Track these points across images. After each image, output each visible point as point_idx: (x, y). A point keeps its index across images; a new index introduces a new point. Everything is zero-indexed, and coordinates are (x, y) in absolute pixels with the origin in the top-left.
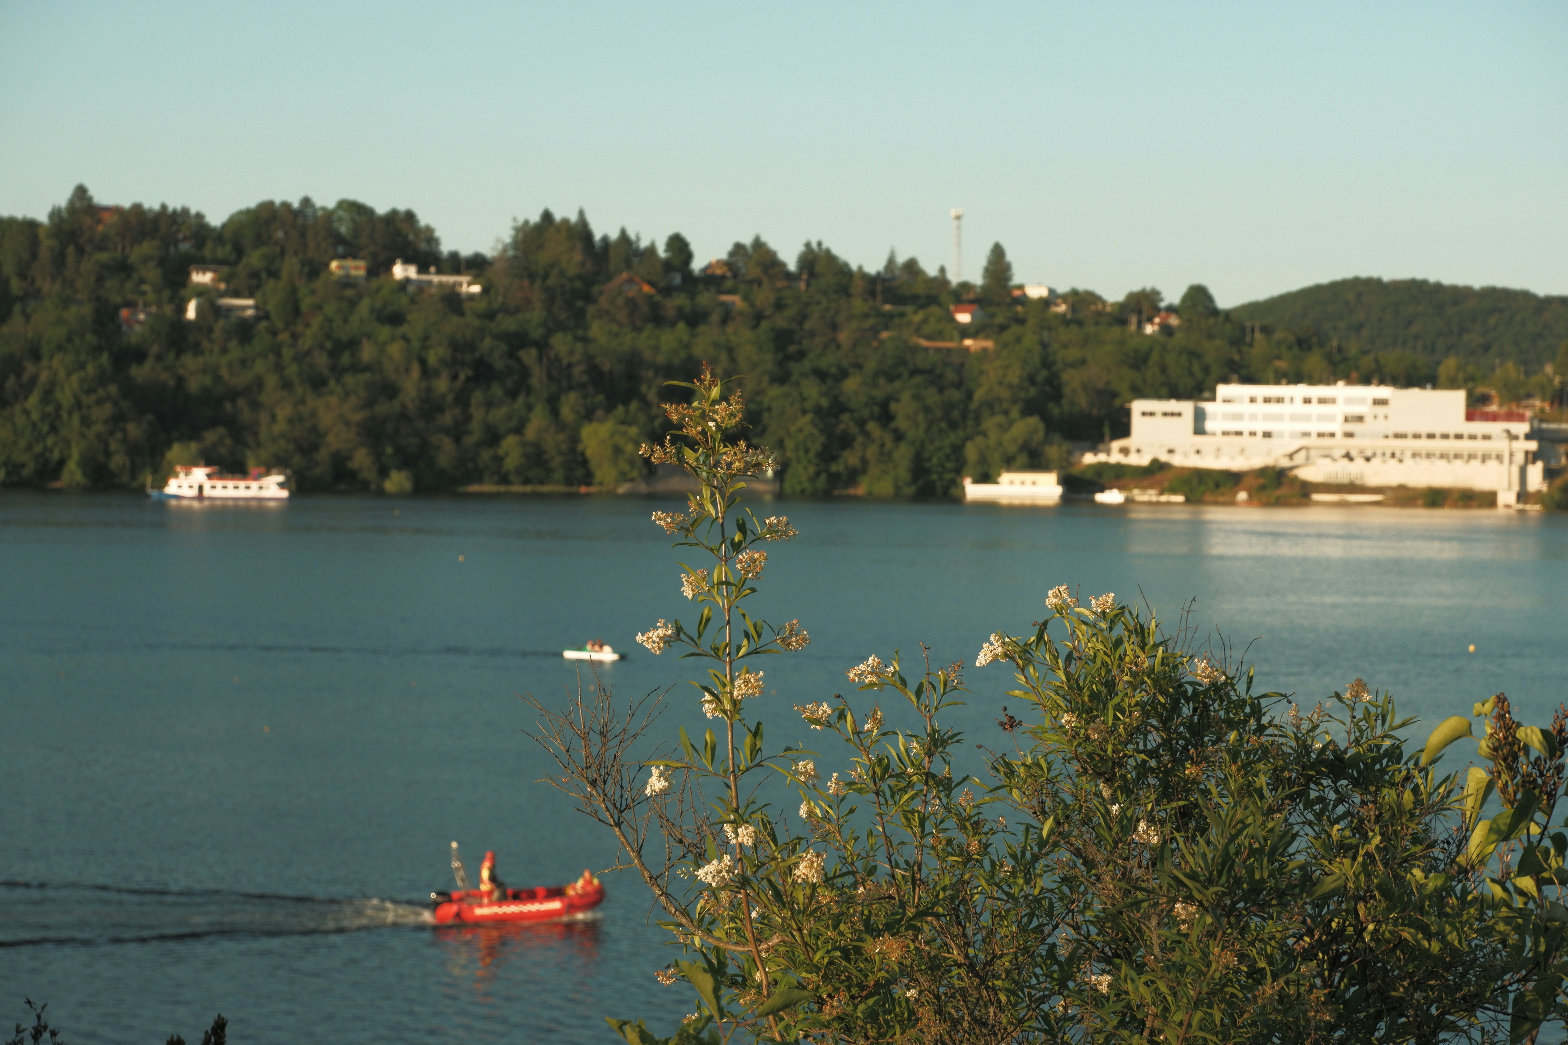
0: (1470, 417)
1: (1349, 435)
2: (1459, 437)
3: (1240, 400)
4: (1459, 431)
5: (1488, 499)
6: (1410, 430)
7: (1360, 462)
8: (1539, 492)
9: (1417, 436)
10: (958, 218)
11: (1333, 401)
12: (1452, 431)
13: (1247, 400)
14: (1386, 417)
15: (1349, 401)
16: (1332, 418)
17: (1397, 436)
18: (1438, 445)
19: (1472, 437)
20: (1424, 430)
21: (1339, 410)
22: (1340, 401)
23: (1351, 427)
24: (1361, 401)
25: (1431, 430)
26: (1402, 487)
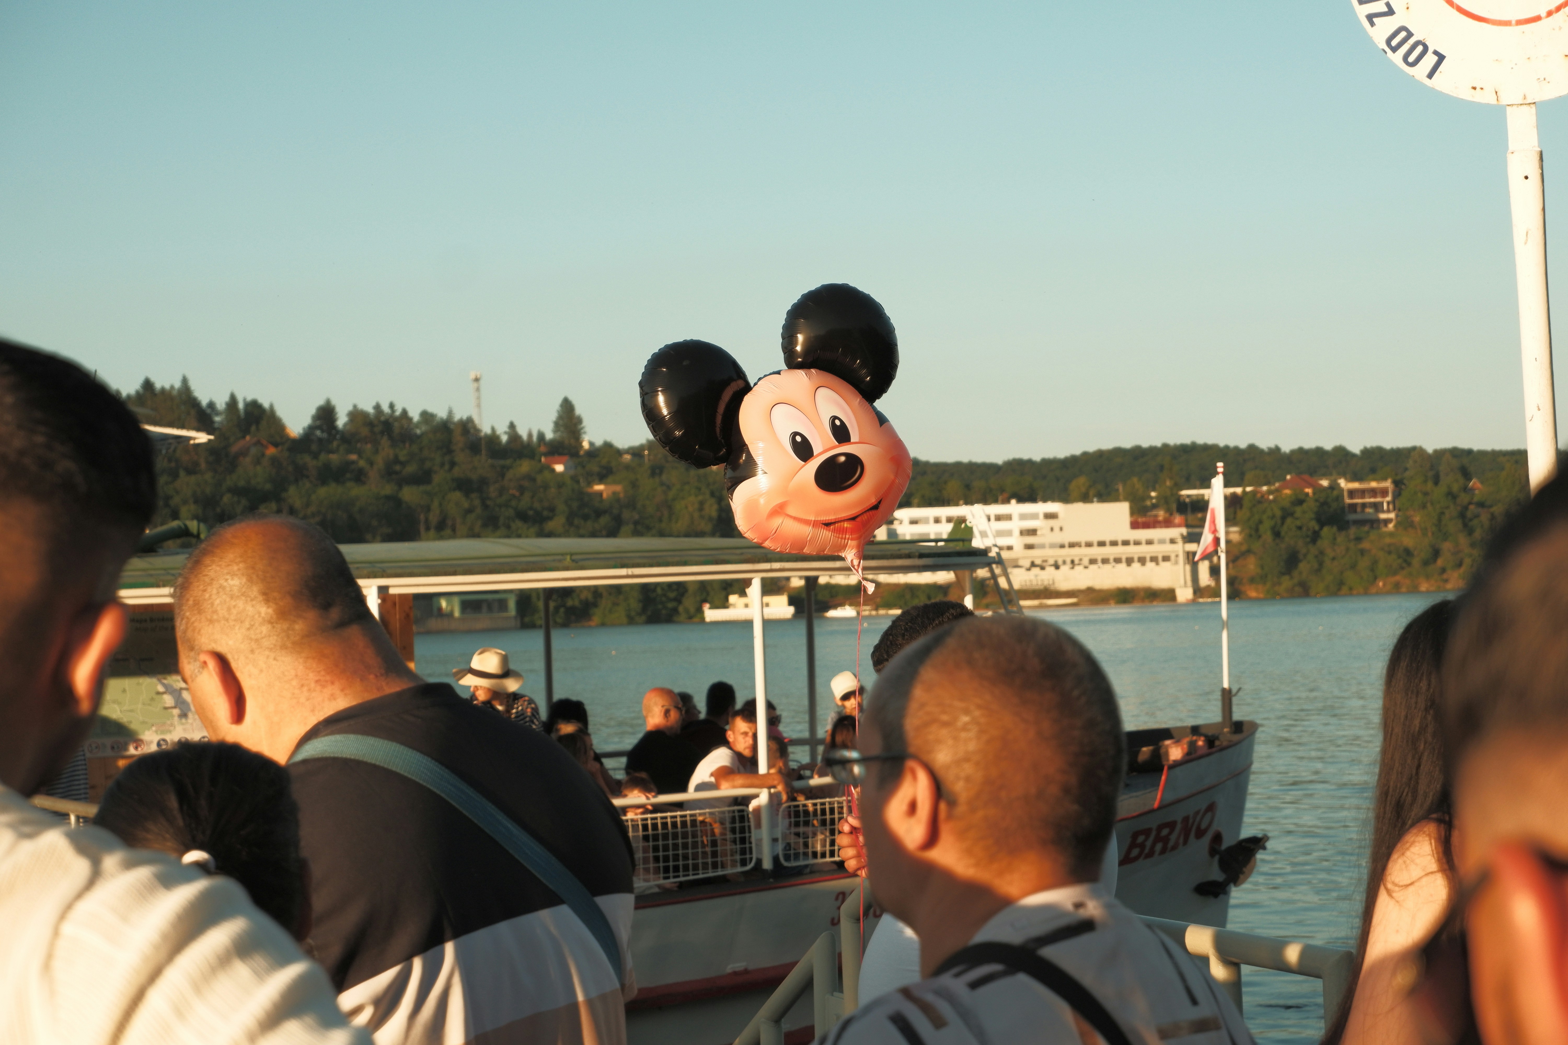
0: (1135, 525)
1: (1029, 547)
2: (1126, 543)
3: (925, 521)
4: (1126, 537)
5: (1168, 595)
6: (1083, 539)
7: (1050, 570)
8: (1208, 587)
9: (1089, 545)
10: (477, 380)
11: (1008, 517)
12: (1120, 538)
13: (932, 520)
14: (1061, 529)
15: (1023, 517)
16: (1009, 533)
17: (1072, 545)
18: (1109, 551)
19: (1137, 543)
20: (1095, 539)
21: (1016, 525)
22: (1015, 517)
23: (1030, 540)
24: (1034, 516)
25: (1102, 538)
26: (1090, 590)
